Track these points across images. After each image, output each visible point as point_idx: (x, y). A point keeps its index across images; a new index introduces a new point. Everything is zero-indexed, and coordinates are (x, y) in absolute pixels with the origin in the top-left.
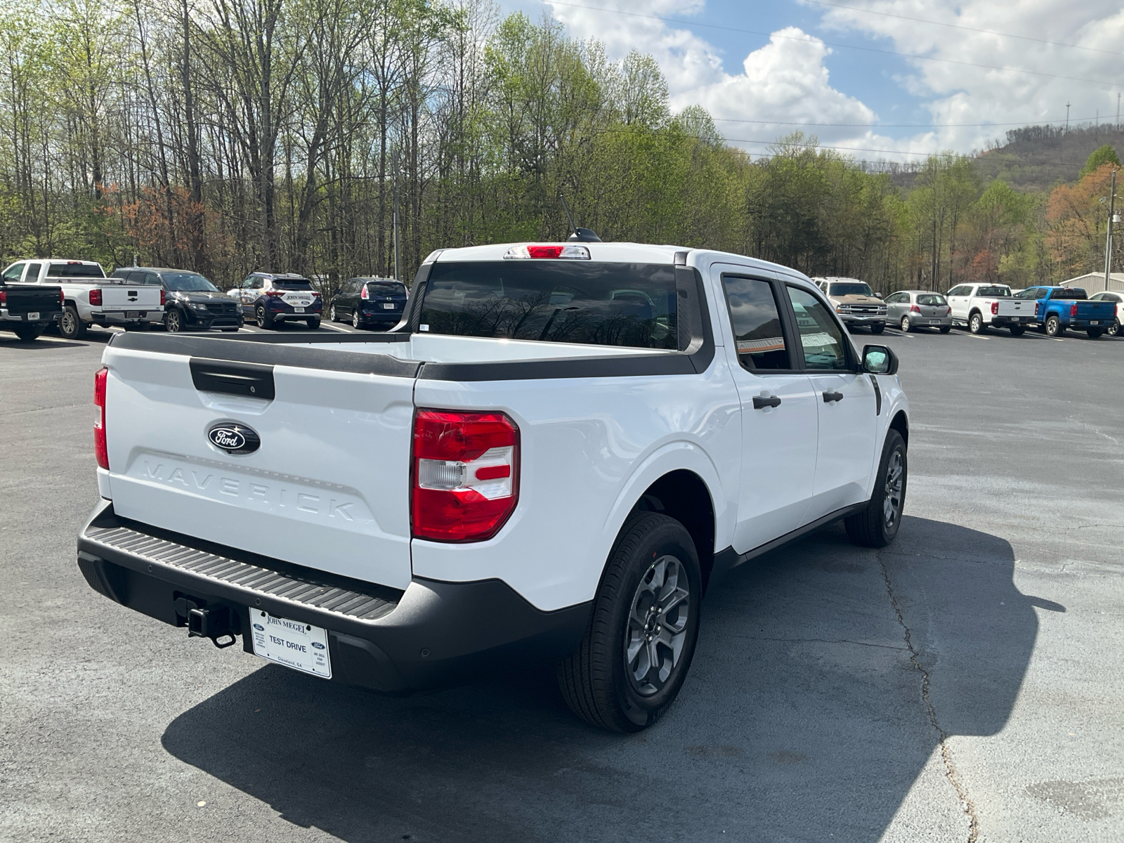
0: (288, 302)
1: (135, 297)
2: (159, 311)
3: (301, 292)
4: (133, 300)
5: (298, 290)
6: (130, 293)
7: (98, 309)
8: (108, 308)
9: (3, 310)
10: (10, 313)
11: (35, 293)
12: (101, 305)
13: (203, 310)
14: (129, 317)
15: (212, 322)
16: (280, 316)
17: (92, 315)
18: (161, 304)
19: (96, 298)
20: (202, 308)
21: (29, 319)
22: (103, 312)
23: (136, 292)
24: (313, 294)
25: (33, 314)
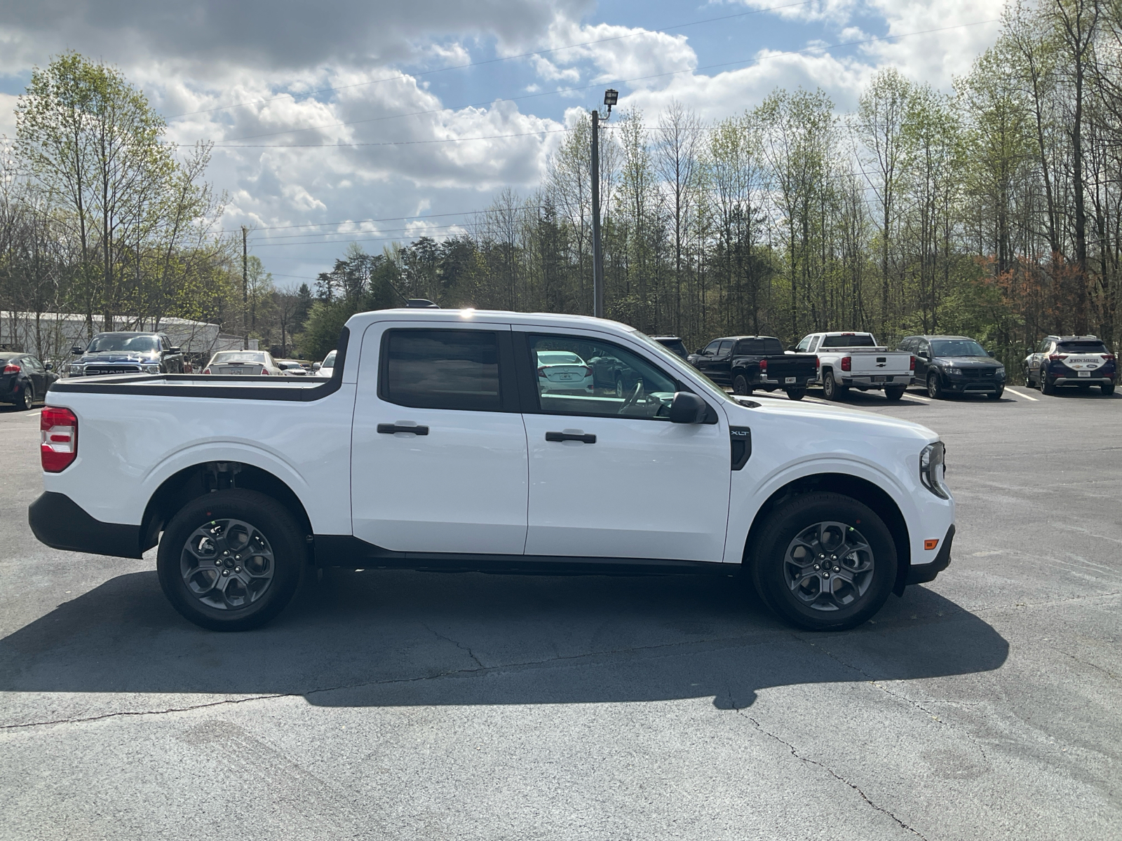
0: (1070, 366)
1: (884, 363)
2: (908, 375)
3: (1087, 354)
4: (881, 366)
5: (1084, 353)
6: (879, 360)
7: (847, 374)
8: (857, 373)
9: (763, 375)
10: (769, 377)
11: (792, 360)
12: (850, 370)
13: (958, 375)
14: (877, 381)
15: (966, 386)
16: (1060, 381)
17: (843, 379)
18: (911, 370)
19: (846, 364)
20: (957, 373)
21: (786, 382)
22: (852, 376)
23: (885, 358)
24: (1102, 356)
25: (790, 378)
